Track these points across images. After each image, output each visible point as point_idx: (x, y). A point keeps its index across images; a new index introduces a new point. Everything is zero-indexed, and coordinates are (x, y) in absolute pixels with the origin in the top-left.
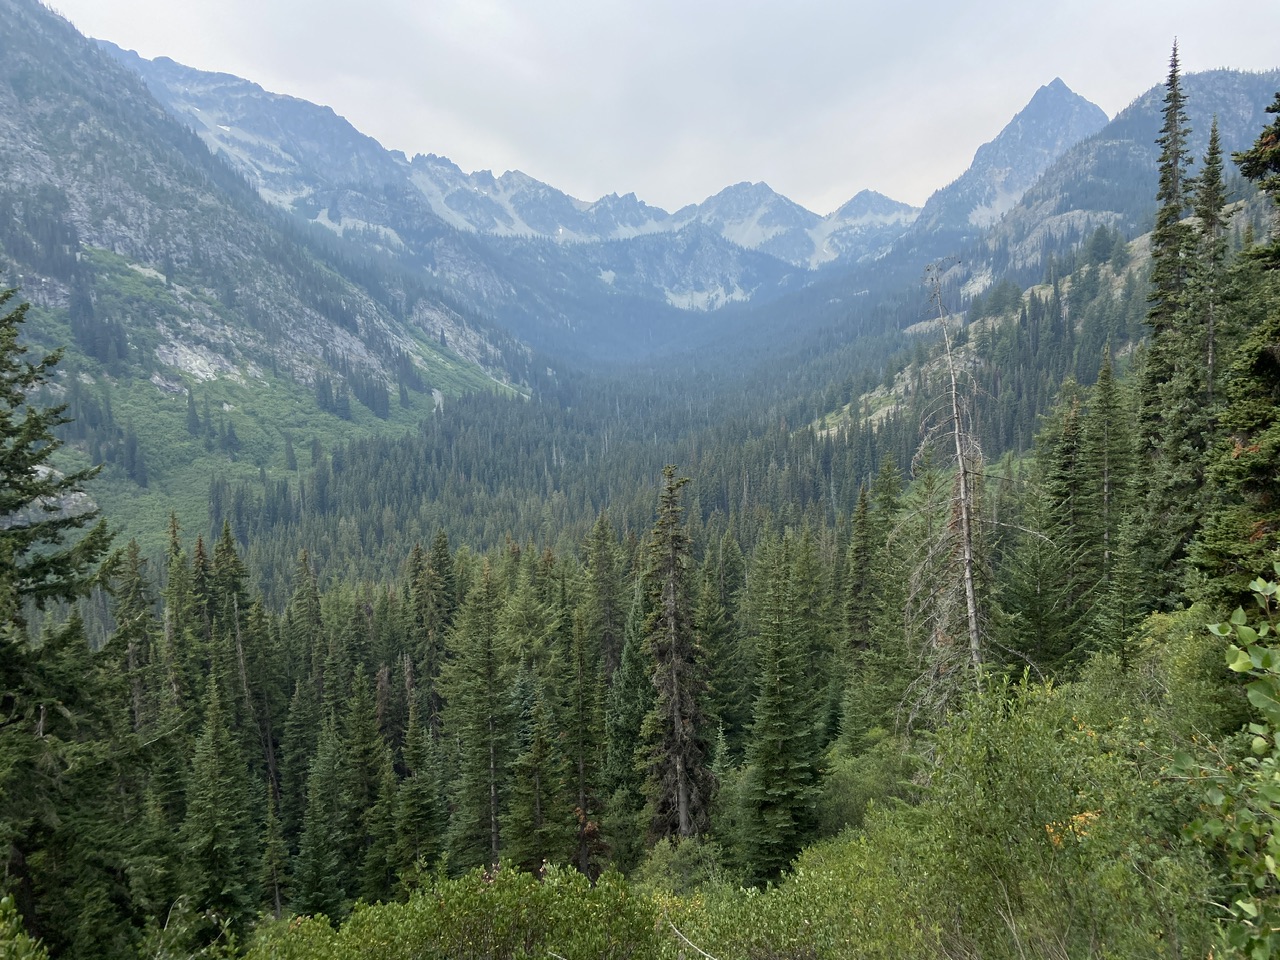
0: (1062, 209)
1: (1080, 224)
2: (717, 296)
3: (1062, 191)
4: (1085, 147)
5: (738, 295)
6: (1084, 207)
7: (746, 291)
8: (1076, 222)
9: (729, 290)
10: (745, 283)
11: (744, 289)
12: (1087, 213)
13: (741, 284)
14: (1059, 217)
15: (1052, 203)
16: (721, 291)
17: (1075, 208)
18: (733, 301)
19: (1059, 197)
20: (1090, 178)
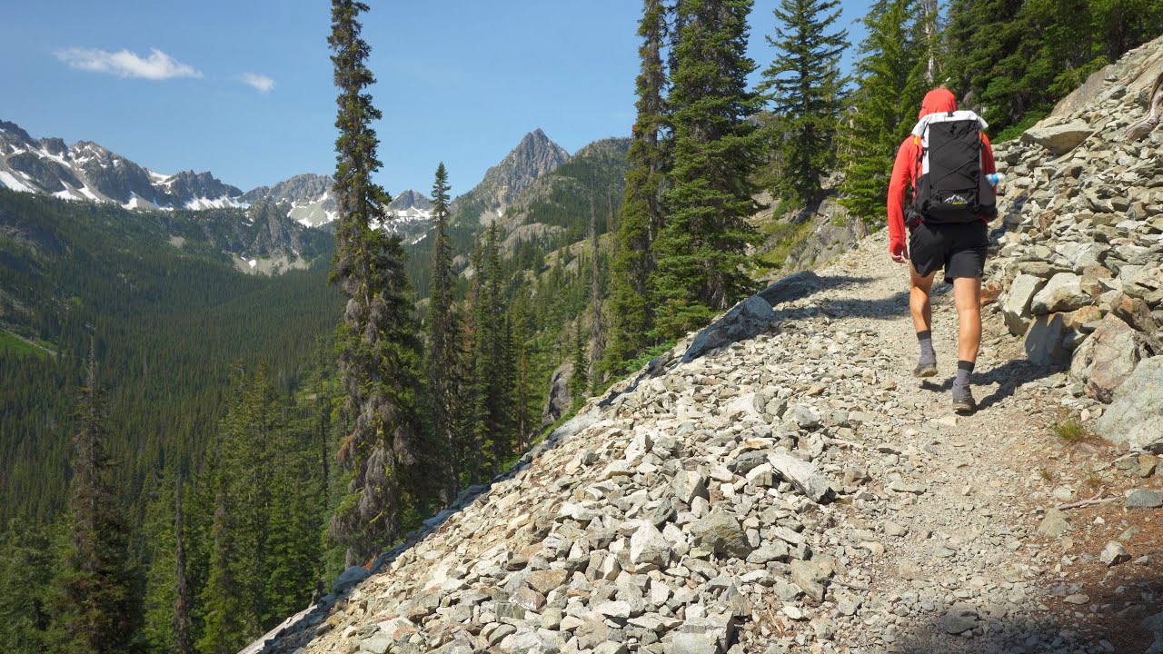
0: (529, 221)
1: (540, 233)
2: (281, 264)
3: (529, 209)
4: (545, 179)
5: (300, 264)
6: (544, 222)
7: (307, 261)
8: (537, 231)
9: (293, 258)
10: (307, 254)
11: (305, 259)
12: (545, 225)
13: (304, 255)
14: (526, 227)
15: (523, 216)
16: (285, 259)
17: (536, 222)
18: (295, 270)
19: (528, 212)
20: (548, 201)
